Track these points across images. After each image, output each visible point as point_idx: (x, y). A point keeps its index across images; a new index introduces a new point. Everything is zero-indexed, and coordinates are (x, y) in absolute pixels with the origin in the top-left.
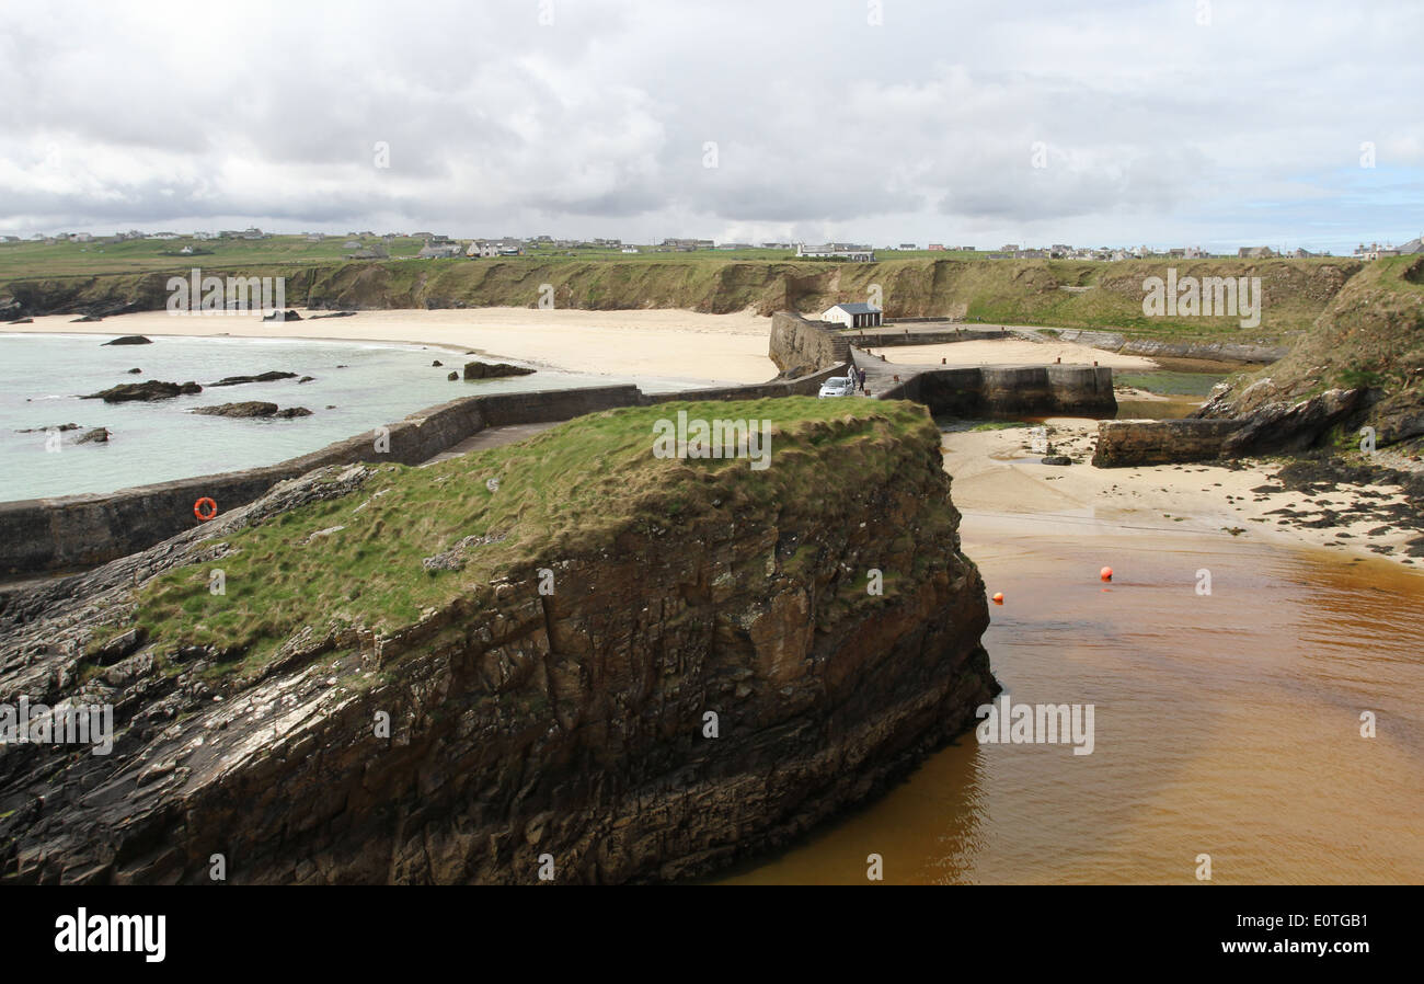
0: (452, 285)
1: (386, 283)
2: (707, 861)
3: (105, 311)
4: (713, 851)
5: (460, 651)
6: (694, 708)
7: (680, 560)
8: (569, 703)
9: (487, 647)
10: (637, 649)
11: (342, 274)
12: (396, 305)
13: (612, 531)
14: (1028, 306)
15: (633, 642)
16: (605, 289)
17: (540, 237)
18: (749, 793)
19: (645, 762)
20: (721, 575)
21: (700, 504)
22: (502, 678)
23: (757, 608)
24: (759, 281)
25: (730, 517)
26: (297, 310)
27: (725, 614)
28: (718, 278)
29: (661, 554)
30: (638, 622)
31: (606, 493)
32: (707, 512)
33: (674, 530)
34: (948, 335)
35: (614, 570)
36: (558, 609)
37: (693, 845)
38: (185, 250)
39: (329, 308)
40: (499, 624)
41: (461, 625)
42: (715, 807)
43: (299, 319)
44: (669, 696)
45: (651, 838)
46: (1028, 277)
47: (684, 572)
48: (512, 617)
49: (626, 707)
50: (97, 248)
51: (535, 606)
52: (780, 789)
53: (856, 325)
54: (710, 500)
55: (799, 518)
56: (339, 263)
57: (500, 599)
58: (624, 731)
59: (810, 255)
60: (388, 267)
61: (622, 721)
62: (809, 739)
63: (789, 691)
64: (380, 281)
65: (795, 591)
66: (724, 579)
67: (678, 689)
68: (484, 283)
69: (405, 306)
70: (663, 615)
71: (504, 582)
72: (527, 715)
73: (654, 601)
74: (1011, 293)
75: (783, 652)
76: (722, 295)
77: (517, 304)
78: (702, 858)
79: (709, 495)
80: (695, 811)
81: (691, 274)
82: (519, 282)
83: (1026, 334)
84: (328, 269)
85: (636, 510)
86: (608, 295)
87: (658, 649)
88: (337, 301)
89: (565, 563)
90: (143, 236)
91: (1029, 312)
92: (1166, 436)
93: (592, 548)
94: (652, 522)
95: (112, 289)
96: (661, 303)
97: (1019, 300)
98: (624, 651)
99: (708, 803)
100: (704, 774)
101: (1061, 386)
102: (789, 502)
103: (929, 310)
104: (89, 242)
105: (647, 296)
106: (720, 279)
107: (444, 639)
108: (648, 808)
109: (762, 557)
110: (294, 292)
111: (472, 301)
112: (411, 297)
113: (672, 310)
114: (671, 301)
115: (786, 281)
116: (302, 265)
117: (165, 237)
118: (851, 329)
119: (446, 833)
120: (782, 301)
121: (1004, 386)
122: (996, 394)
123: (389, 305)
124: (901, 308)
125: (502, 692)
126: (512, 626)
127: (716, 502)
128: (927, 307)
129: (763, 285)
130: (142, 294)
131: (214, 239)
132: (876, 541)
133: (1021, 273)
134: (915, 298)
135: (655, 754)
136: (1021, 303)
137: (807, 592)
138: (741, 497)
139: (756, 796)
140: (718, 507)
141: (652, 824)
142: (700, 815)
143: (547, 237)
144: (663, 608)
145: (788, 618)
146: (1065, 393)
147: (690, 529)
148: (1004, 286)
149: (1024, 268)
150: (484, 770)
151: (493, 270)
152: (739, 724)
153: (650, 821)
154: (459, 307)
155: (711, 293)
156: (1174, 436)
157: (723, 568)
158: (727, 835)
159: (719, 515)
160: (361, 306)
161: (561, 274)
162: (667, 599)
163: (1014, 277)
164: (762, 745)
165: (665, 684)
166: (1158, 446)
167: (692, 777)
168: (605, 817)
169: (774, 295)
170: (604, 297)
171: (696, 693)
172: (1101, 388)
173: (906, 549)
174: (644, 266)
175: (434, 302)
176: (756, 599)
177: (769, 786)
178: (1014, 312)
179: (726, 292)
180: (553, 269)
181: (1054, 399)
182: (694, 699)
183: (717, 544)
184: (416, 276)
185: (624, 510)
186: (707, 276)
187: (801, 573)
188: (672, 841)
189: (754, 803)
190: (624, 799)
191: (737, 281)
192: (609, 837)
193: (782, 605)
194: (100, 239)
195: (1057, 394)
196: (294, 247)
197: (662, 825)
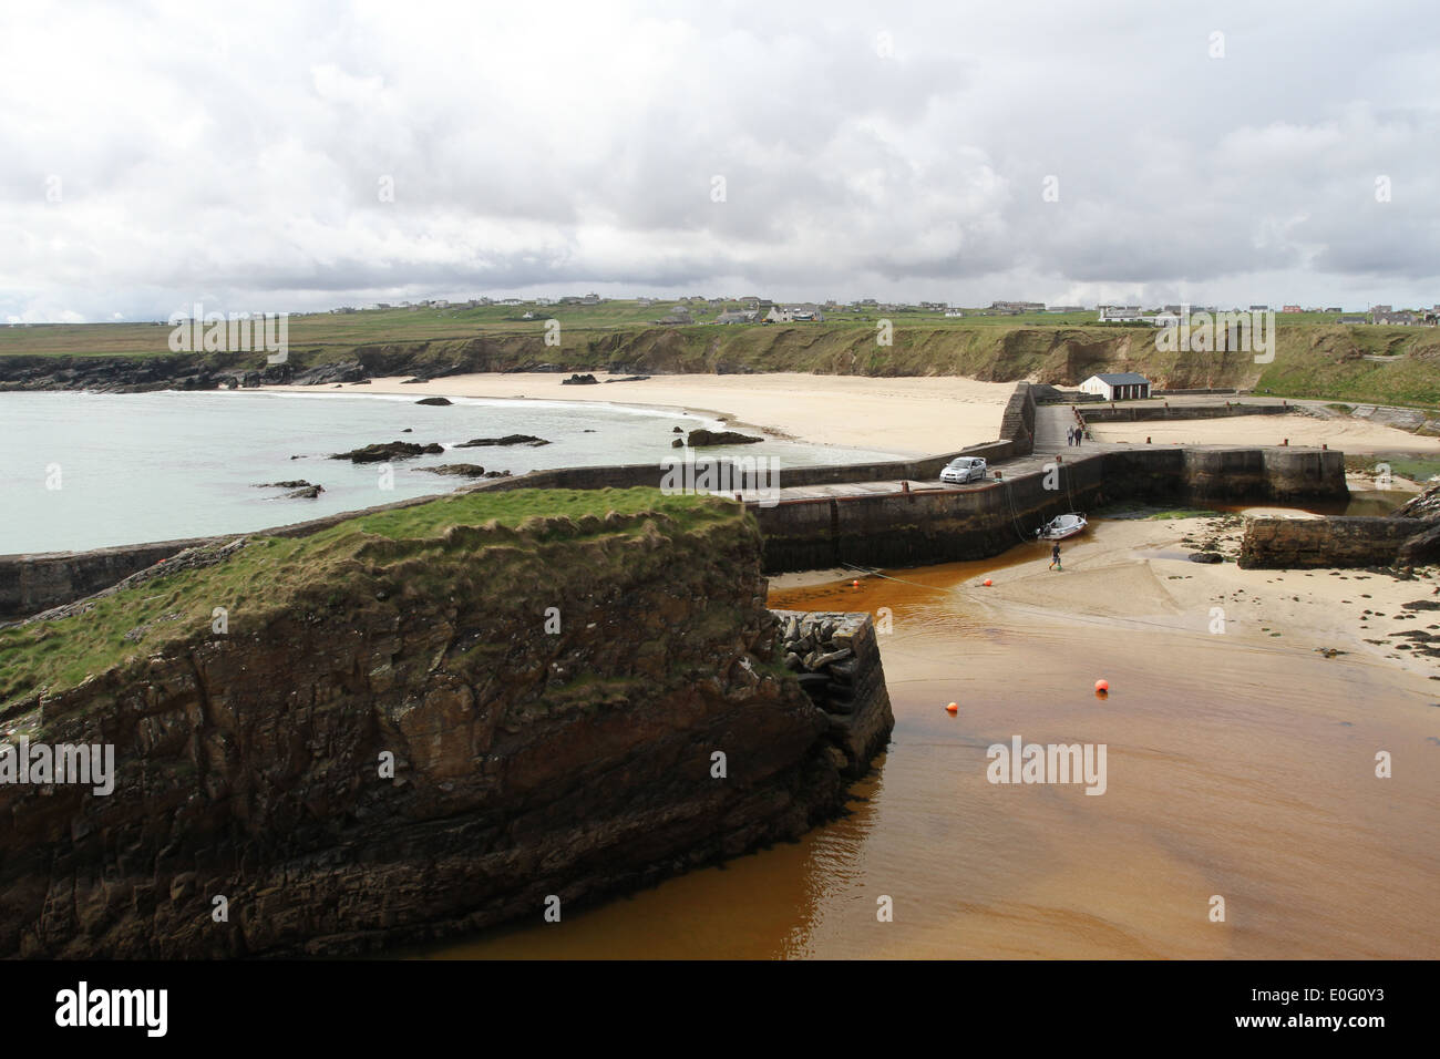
0: (741, 351)
1: (682, 348)
2: (355, 941)
3: (433, 373)
4: (363, 933)
5: (111, 716)
6: (340, 792)
7: (335, 648)
8: (217, 774)
9: (141, 715)
10: (282, 730)
11: (641, 339)
12: (689, 370)
13: (266, 617)
14: (1324, 378)
15: (278, 723)
16: (886, 355)
17: (865, 301)
18: (405, 882)
19: (289, 837)
20: (380, 666)
21: (365, 596)
22: (151, 744)
23: (411, 702)
24: (1044, 348)
25: (395, 610)
26: (594, 374)
27: (381, 705)
28: (1001, 345)
29: (314, 641)
30: (287, 706)
31: (278, 580)
32: (369, 603)
33: (331, 618)
34: (1217, 409)
35: (265, 653)
36: (210, 686)
37: (340, 924)
38: (527, 316)
39: (627, 372)
40: (151, 694)
41: (115, 692)
42: (363, 890)
43: (596, 382)
44: (317, 778)
45: (295, 910)
46: (1327, 345)
47: (337, 661)
48: (162, 689)
49: (272, 783)
50: (452, 314)
51: (184, 681)
52: (442, 883)
53: (1116, 396)
54: (373, 592)
55: (490, 615)
56: (644, 327)
57: (153, 672)
58: (264, 806)
59: (1114, 320)
60: (683, 332)
61: (265, 796)
62: (477, 837)
63: (450, 787)
64: (674, 347)
65: (456, 687)
66: (382, 671)
67: (324, 773)
68: (772, 348)
69: (698, 371)
70: (314, 700)
71: (158, 657)
72: (171, 780)
73: (304, 685)
74: (1307, 363)
75: (442, 747)
76: (1003, 363)
77: (803, 369)
78: (350, 938)
79: (373, 588)
80: (344, 891)
81: (974, 340)
82: (807, 348)
83: (1312, 409)
84: (632, 334)
85: (296, 598)
86: (888, 362)
87: (308, 731)
88: (635, 365)
89: (217, 644)
90: (492, 302)
91: (1325, 384)
92: (1326, 536)
93: (244, 631)
94: (308, 611)
95: (440, 354)
96: (942, 371)
97: (1315, 371)
98: (268, 730)
99: (356, 885)
100: (353, 856)
101: (1278, 472)
102: (475, 598)
103: (1218, 381)
104: (446, 308)
105: (929, 362)
106: (1002, 346)
107: (97, 703)
108: (293, 881)
109: (433, 650)
110: (600, 356)
111: (760, 367)
112: (704, 362)
113: (953, 377)
114: (953, 369)
115: (1069, 349)
116: (610, 330)
117: (511, 304)
118: (1111, 401)
119: (94, 879)
120: (1064, 370)
121: (1207, 469)
122: (1197, 478)
123: (682, 369)
124: (1187, 379)
125: (150, 756)
126: (161, 699)
127: (380, 594)
128: (1217, 378)
129: (1048, 353)
130: (465, 357)
131: (554, 305)
132: (613, 643)
133: (1321, 341)
134: (1203, 367)
135: (298, 832)
136: (1317, 374)
137: (474, 690)
138: (410, 591)
139: (410, 886)
140: (380, 599)
141: (297, 898)
142: (349, 896)
143: (873, 301)
144: (315, 694)
145: (446, 713)
146: (1280, 479)
147: (349, 620)
148: (1300, 355)
149: (1324, 335)
150: (127, 826)
151: (782, 336)
152: (397, 813)
153: (295, 895)
154: (747, 372)
155: (992, 360)
156: (1336, 536)
157: (383, 659)
158: (377, 919)
159: (382, 608)
160: (657, 370)
161: (848, 340)
162: (318, 685)
163: (1313, 344)
164: (416, 837)
165: (316, 766)
166: (1315, 547)
167: (338, 859)
168: (249, 885)
169: (1055, 364)
170: (886, 363)
171: (345, 778)
172: (1327, 475)
173: (653, 653)
174: (927, 332)
175: (722, 367)
176: (413, 692)
177: (429, 877)
178: (1307, 384)
179: (1008, 359)
180: (842, 335)
181: (1269, 486)
182: (341, 783)
183: (377, 636)
184: (709, 341)
185: (285, 597)
186: (990, 342)
187: (464, 671)
188: (318, 917)
189: (408, 892)
190: (272, 871)
191: (1021, 348)
192: (252, 905)
193: (438, 700)
194: (455, 305)
195: (1272, 480)
196: (626, 312)
197: (307, 901)
